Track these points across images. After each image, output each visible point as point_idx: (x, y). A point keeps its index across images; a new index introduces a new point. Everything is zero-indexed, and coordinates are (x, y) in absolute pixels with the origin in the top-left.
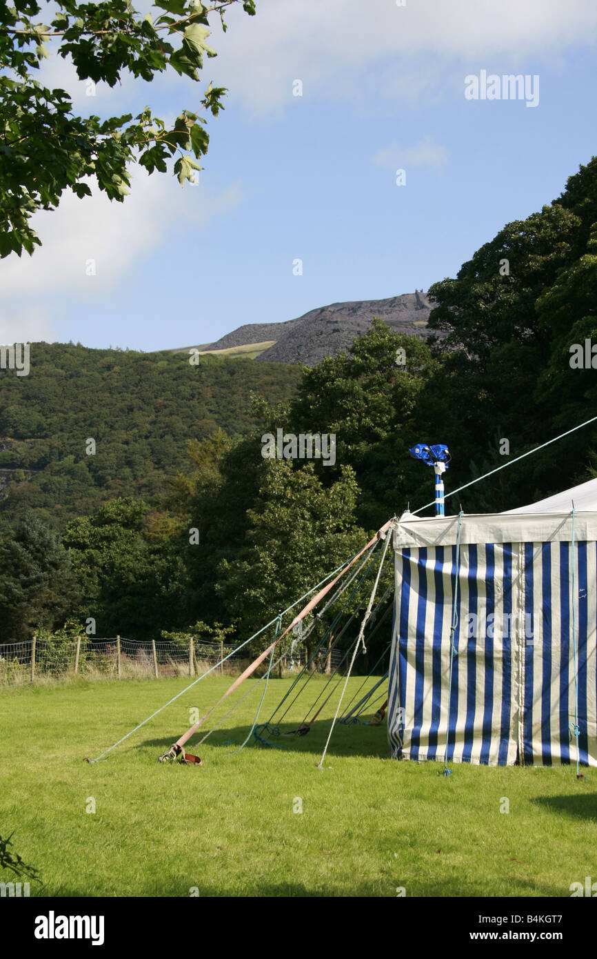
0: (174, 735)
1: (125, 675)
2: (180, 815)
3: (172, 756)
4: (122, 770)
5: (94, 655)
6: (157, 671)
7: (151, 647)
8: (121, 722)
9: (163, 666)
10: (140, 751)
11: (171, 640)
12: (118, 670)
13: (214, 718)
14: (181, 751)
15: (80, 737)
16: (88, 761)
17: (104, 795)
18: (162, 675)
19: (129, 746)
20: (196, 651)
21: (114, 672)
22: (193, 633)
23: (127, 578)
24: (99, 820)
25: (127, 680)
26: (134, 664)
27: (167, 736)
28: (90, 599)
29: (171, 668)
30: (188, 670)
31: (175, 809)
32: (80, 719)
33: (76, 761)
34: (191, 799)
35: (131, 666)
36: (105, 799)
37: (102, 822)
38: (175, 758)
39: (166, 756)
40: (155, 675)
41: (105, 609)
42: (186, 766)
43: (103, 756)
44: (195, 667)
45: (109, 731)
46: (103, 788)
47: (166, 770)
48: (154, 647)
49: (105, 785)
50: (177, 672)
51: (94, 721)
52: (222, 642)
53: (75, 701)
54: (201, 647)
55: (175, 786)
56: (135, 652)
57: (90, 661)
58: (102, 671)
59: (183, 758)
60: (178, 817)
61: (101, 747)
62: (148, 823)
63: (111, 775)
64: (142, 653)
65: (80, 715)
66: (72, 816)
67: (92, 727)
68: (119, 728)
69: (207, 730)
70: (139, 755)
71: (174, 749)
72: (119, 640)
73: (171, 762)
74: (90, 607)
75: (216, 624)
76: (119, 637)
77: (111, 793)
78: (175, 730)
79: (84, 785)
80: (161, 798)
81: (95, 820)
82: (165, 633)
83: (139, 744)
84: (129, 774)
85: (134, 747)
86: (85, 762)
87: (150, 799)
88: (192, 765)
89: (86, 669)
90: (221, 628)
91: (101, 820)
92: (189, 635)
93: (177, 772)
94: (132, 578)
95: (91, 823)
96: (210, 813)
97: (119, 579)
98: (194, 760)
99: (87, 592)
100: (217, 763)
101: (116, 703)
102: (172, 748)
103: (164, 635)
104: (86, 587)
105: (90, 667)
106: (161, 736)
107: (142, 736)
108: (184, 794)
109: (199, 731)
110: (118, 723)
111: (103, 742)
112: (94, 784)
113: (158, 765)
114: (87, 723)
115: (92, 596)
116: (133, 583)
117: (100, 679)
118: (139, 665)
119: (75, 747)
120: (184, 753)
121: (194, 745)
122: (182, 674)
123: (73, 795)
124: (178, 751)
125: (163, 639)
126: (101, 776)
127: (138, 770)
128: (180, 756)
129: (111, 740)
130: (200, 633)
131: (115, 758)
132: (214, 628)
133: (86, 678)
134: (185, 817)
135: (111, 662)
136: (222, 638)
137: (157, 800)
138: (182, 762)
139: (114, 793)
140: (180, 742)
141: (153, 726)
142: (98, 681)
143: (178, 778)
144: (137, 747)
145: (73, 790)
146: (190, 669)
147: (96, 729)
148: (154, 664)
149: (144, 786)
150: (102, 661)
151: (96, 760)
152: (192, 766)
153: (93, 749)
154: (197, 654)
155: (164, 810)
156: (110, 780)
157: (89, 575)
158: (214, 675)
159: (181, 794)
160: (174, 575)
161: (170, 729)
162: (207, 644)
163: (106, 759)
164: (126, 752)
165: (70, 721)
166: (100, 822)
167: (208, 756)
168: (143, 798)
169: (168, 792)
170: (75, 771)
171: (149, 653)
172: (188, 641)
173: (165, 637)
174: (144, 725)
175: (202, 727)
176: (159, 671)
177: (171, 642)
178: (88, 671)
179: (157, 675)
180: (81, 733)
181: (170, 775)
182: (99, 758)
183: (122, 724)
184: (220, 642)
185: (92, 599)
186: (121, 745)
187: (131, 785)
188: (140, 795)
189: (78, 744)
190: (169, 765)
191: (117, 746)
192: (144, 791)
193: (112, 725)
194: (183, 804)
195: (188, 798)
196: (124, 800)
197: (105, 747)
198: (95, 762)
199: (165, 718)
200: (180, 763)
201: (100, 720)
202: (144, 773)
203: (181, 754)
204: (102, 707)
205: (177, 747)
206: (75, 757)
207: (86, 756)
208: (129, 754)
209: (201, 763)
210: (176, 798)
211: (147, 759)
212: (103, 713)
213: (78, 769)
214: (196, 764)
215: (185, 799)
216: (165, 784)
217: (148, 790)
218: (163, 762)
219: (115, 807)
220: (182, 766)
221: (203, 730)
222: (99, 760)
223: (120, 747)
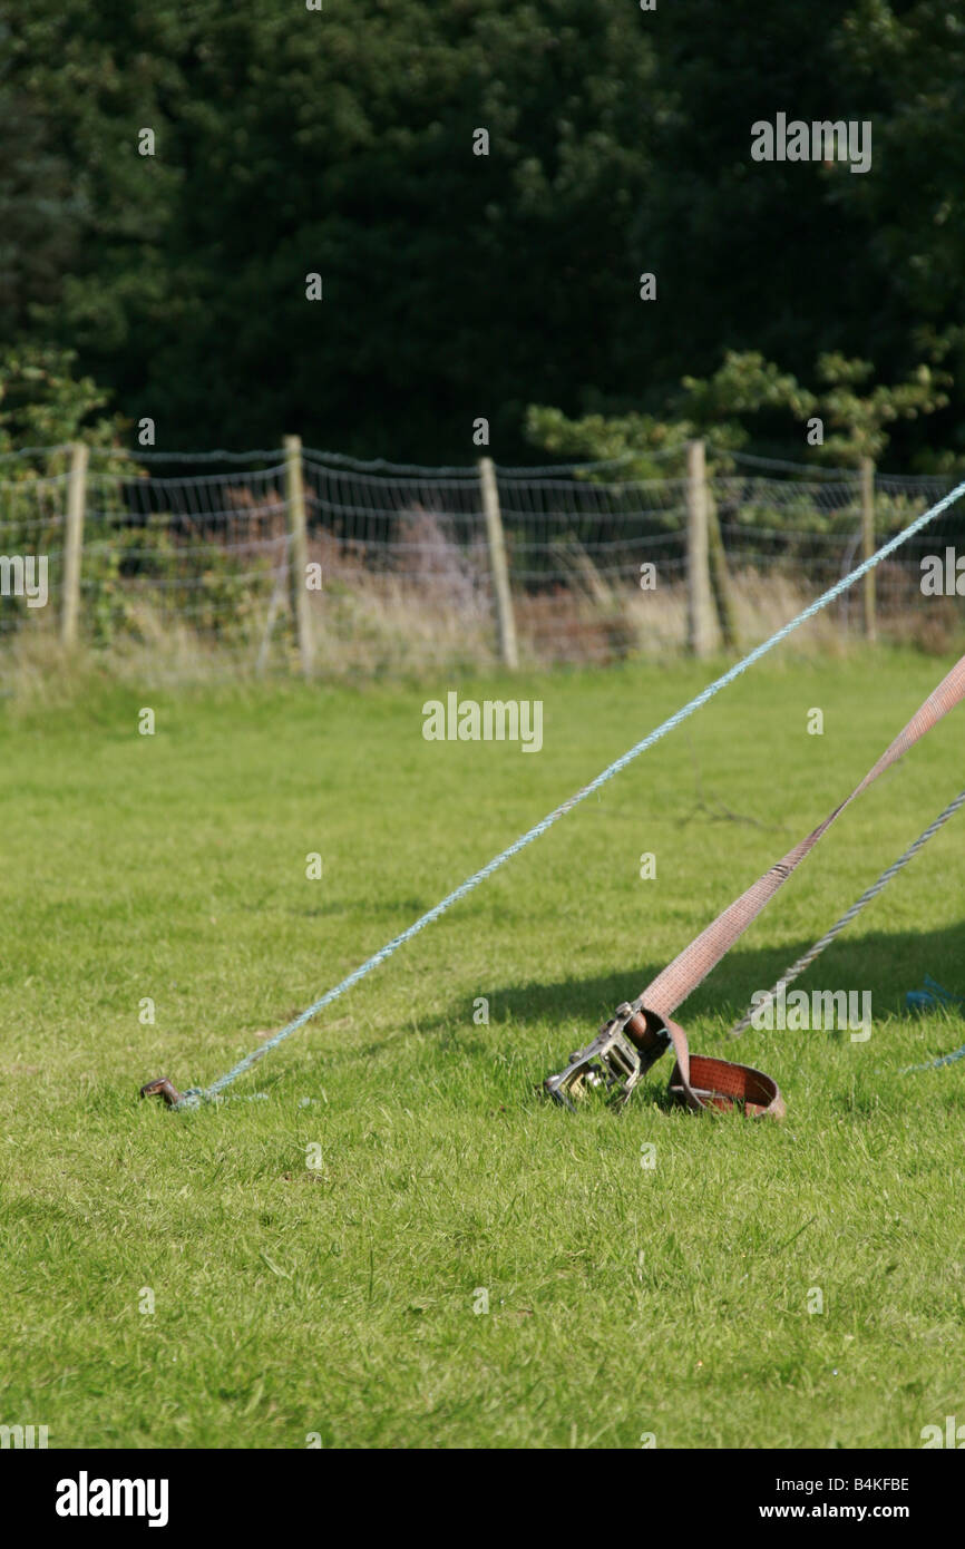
0: (622, 963)
1: (338, 656)
2: (681, 1371)
3: (617, 1067)
4: (350, 1141)
5: (164, 548)
6: (509, 633)
7: (468, 501)
8: (329, 897)
9: (543, 602)
10: (443, 1046)
11: (584, 457)
12: (294, 627)
13: (830, 871)
14: (665, 1041)
15: (115, 976)
16: (167, 1099)
17: (262, 1267)
18: (539, 649)
19: (381, 1021)
20: (725, 516)
21: (276, 636)
22: (704, 416)
23: (324, 119)
24: (245, 1395)
25: (349, 682)
26: (385, 595)
27: (584, 967)
28: (119, 240)
29: (587, 615)
30: (677, 628)
31: (650, 1336)
32: (109, 886)
33: (102, 1104)
34: (733, 1292)
35: (366, 606)
36: (270, 1290)
37: (264, 1402)
38: (633, 1080)
39: (586, 1068)
40: (499, 652)
41: (206, 295)
42: (695, 1123)
43: (242, 1070)
44: (721, 608)
45: (265, 944)
46: (259, 1233)
47: (589, 1141)
48: (491, 498)
49: (266, 1221)
50: (619, 637)
51: (185, 892)
52: (868, 468)
53: (74, 793)
54: (748, 494)
55: (647, 1225)
56: (386, 531)
57: (142, 581)
58: (211, 633)
59: (676, 1077)
60: (670, 1380)
61: (234, 1024)
62: (510, 1409)
64: (426, 532)
65: (104, 863)
66: (97, 1377)
67: (178, 924)
68: (318, 927)
69: (800, 935)
70: (440, 1066)
71: (630, 1031)
72: (294, 467)
73: (614, 1103)
74: (126, 283)
75: (834, 366)
76: (293, 445)
77: (299, 1258)
78: (622, 937)
79: (151, 1219)
80: (572, 1284)
81: (225, 1396)
82: (545, 421)
83: (437, 1009)
84: (392, 1163)
85: (410, 1028)
86: (152, 1102)
87: (511, 1289)
88: (730, 1119)
89: (119, 619)
90: (863, 390)
91: (259, 1392)
92: (684, 427)
93: (647, 1150)
94: (352, 121)
95: (201, 1407)
96: (840, 1358)
97: (279, 125)
98: (738, 1089)
99: (101, 198)
100: (865, 1108)
101: (294, 804)
102: (618, 1027)
103: (545, 431)
104: (99, 175)
105: (143, 614)
106: (553, 969)
107: (444, 967)
108: (695, 1263)
109: (758, 941)
110: (314, 904)
111: (244, 1004)
112: (207, 1213)
113: (549, 1118)
114: (145, 905)
115: (130, 222)
116: (358, 149)
117: (202, 675)
118: (414, 602)
119: (94, 1030)
120: (680, 1048)
121: (733, 1015)
122: (650, 647)
123: (100, 1271)
124: (652, 1042)
125: (540, 456)
126: (241, 1176)
127: (439, 1144)
128: (661, 1070)
129: (280, 992)
130: (746, 420)
131: (313, 1081)
132: (821, 388)
133: (126, 671)
134: (707, 1382)
135: (255, 587)
136: (865, 442)
137: (548, 1295)
138: (674, 1098)
139: (318, 1257)
140: (660, 997)
141: (502, 916)
142: (191, 687)
143: (655, 1184)
144: (425, 1026)
145: (100, 1243)
146: (691, 622)
147: (196, 936)
148: (492, 593)
149: (475, 1222)
150: (210, 580)
151: (211, 1091)
152: (730, 1123)
153: (189, 1041)
154: (731, 535)
155: (591, 1345)
156: (292, 1196)
157: (115, 106)
158: (826, 648)
159: (679, 1256)
160: (586, 96)
161: (595, 935)
162: (782, 476)
163: (260, 1086)
164: (373, 1051)
165: (55, 895)
166: (254, 1402)
167: (816, 1066)
169: (608, 1250)
170: (102, 1148)
171: (465, 534)
172: (675, 466)
173: (552, 442)
174: (455, 915)
175: (764, 925)
176: (521, 630)
177: (580, 471)
178: (135, 633)
179: (511, 650)
180: (117, 955)
181: (611, 1165)
182: (226, 1081)
183: (332, 908)
184: (853, 466)
185: (133, 241)
186: (335, 1018)
187: (402, 1217)
188: (457, 1267)
189: (105, 1013)
190: (604, 1118)
191: (315, 1021)
192: (477, 1249)
193: (283, 915)
194: (691, 1311)
195: (718, 1283)
196: (374, 1297)
197: (253, 1024)
198: (207, 1102)
199: (562, 877)
200: (665, 1105)
201: (218, 891)
202: (470, 1156)
203: (668, 1055)
204: (219, 821)
205: (642, 1023)
206: (94, 1079)
207: (153, 1074)
208: (384, 1061)
209: (777, 1107)
210: (651, 1284)
211: (481, 1088)
212: (230, 856)
213: (114, 1141)
214: (753, 1109)
215: (699, 1290)
216: (589, 1214)
217: (499, 1241)
218: (573, 1100)
219: (326, 1330)
220: (676, 1118)
221: (783, 937)
222: (225, 1092)
223: (335, 1026)
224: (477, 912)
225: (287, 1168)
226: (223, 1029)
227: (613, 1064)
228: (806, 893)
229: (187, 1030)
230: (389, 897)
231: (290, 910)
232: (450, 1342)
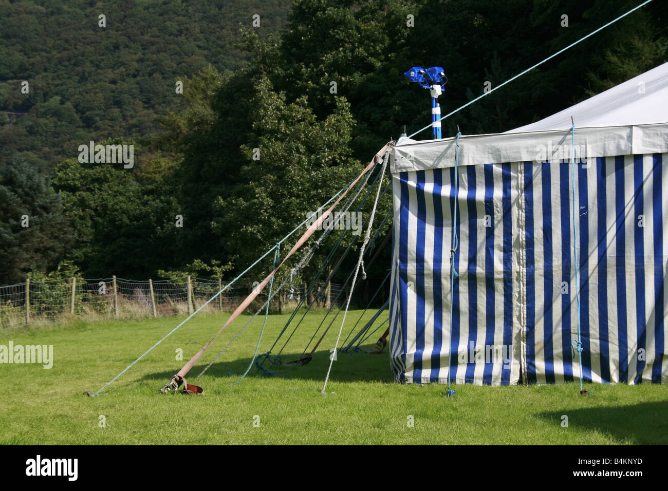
0: (175, 369)
1: (123, 315)
4: (123, 402)
5: (90, 296)
6: (155, 310)
7: (147, 287)
8: (120, 358)
9: (161, 305)
10: (141, 384)
11: (169, 279)
12: (115, 310)
14: (182, 382)
15: (79, 373)
16: (88, 395)
18: (160, 313)
19: (130, 380)
20: (194, 289)
21: (111, 312)
22: (191, 271)
25: (125, 320)
26: (132, 304)
27: (167, 369)
28: (83, 242)
29: (169, 307)
30: (186, 308)
31: (179, 435)
32: (79, 357)
33: (76, 396)
34: (194, 426)
35: (128, 306)
38: (176, 389)
39: (168, 387)
40: (153, 314)
42: (187, 397)
43: (103, 389)
44: (194, 305)
45: (108, 367)
47: (168, 400)
48: (151, 286)
50: (175, 311)
51: (93, 358)
52: (220, 280)
53: (73, 341)
54: (199, 285)
55: (178, 415)
56: (132, 292)
57: (86, 302)
58: (99, 312)
59: (184, 388)
63: (112, 406)
64: (139, 292)
65: (78, 353)
67: (91, 364)
68: (118, 364)
69: (208, 363)
70: (141, 388)
71: (176, 380)
72: (115, 281)
73: (173, 393)
75: (214, 262)
76: (115, 277)
77: (113, 423)
79: (85, 417)
80: (164, 426)
82: (161, 272)
83: (140, 378)
84: (131, 405)
85: (135, 381)
86: (86, 396)
87: (153, 427)
88: (194, 396)
89: (82, 310)
90: (219, 266)
92: (187, 273)
93: (179, 401)
94: (126, 220)
96: (214, 438)
97: (113, 221)
98: (196, 390)
100: (219, 393)
101: (114, 342)
102: (174, 379)
103: (162, 274)
104: (79, 231)
105: (86, 308)
106: (162, 370)
107: (141, 370)
108: (187, 421)
109: (200, 364)
110: (117, 359)
111: (104, 378)
113: (160, 396)
114: (85, 360)
116: (127, 225)
117: (97, 319)
118: (137, 305)
119: (75, 383)
120: (185, 383)
121: (195, 377)
122: (180, 312)
123: (75, 426)
124: (180, 382)
125: (160, 279)
126: (102, 408)
127: (140, 402)
128: (181, 387)
129: (110, 376)
130: (198, 271)
131: (116, 391)
132: (212, 266)
133: (83, 319)
135: (107, 303)
136: (220, 275)
137: (160, 428)
138: (184, 392)
139: (116, 422)
140: (181, 374)
141: (153, 361)
142: (95, 321)
143: (180, 408)
144: (137, 381)
145: (75, 421)
146: (188, 308)
147: (95, 366)
148: (152, 303)
149: (146, 415)
150: (99, 302)
151: (97, 393)
153: (93, 384)
154: (195, 292)
155: (167, 437)
156: (112, 412)
157: (82, 218)
158: (213, 313)
159: (184, 420)
161: (170, 364)
162: (205, 282)
163: (106, 392)
164: (127, 385)
165: (68, 359)
167: (210, 386)
168: (146, 427)
169: (171, 420)
170: (76, 404)
171: (146, 292)
172: (185, 280)
173: (163, 276)
174: (141, 361)
175: (203, 361)
176: (157, 310)
177: (168, 281)
178: (85, 312)
179: (155, 314)
180: (80, 370)
181: (172, 404)
182: (99, 391)
183: (121, 360)
184: (218, 280)
186: (121, 380)
187: (133, 415)
188: (143, 424)
189: (77, 380)
190: (171, 396)
191: (117, 380)
192: (147, 420)
193: (111, 362)
194: (186, 430)
195: (191, 425)
196: (127, 430)
197: (105, 381)
198: (96, 395)
199: (164, 353)
200: (182, 393)
201: (99, 358)
202: (145, 404)
203: (183, 385)
204: (100, 346)
205: (178, 378)
206: (74, 392)
207: (86, 391)
208: (130, 387)
209: (203, 393)
210: (179, 426)
211: (148, 391)
212: (102, 351)
213: (78, 403)
214: (199, 394)
215: (188, 426)
216: (168, 413)
217: (151, 419)
218: (165, 393)
220: (184, 396)
221: (205, 363)
222: (99, 393)
223: (121, 381)
224: (148, 360)
225: (111, 407)
226: (100, 382)
227: (173, 386)
228: (209, 355)
229: (93, 383)
230: (132, 358)
231: (113, 361)
232: (141, 437)
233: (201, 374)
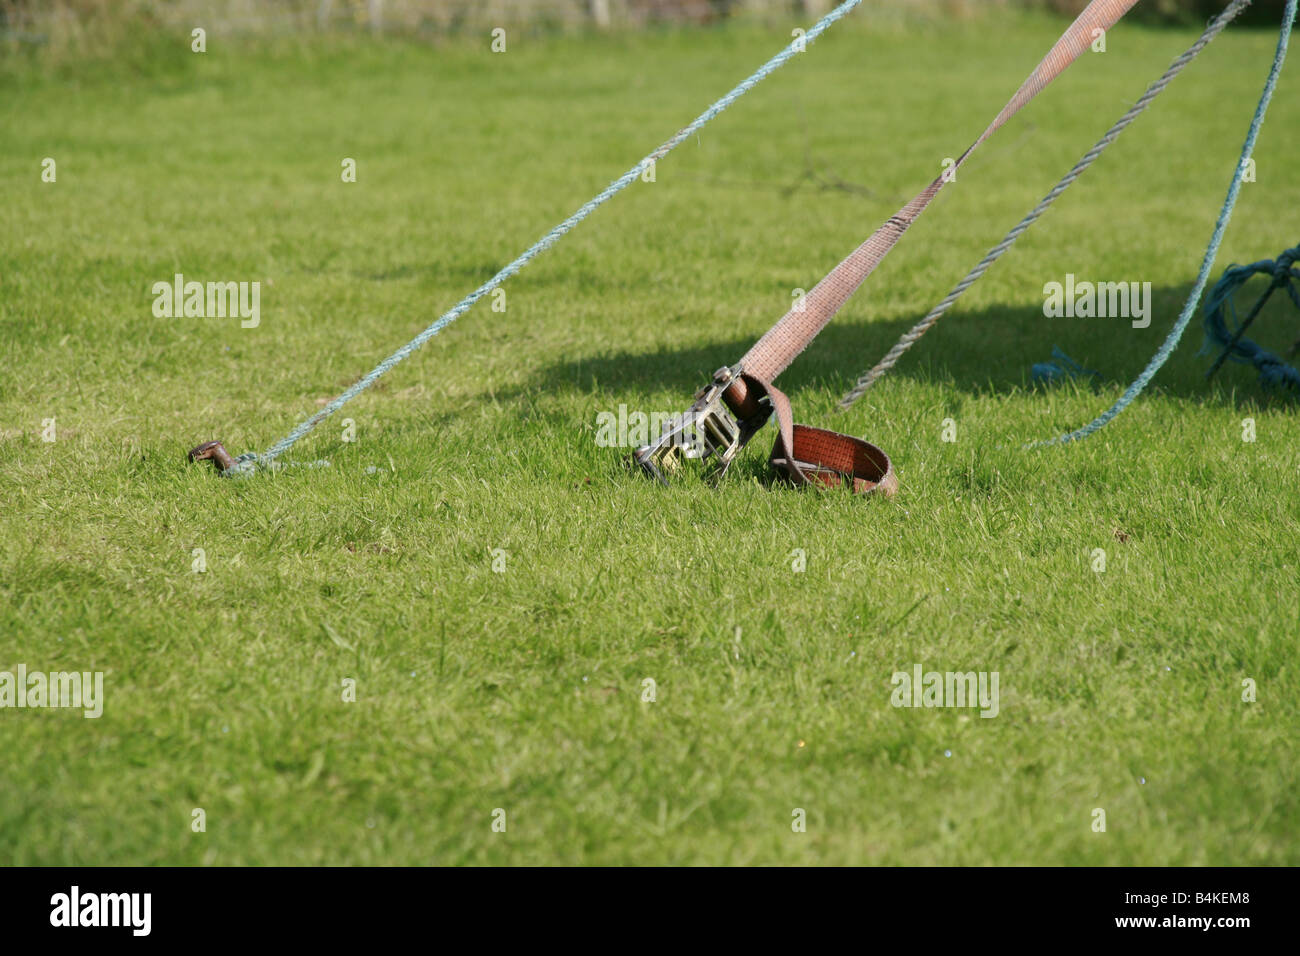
0: (720, 333)
2: (780, 751)
4: (420, 511)
8: (398, 259)
10: (522, 416)
14: (768, 410)
16: (218, 464)
17: (322, 638)
18: (632, 4)
19: (454, 391)
24: (302, 767)
27: (678, 337)
31: (746, 715)
32: (154, 243)
33: (147, 465)
34: (837, 671)
36: (331, 662)
37: (324, 775)
40: (587, 6)
42: (798, 499)
45: (326, 309)
46: (319, 604)
47: (683, 515)
49: (327, 591)
51: (238, 252)
53: (114, 148)
55: (744, 601)
59: (779, 449)
60: (769, 760)
61: (290, 392)
62: (592, 785)
63: (357, 536)
65: (149, 220)
66: (143, 746)
68: (385, 291)
69: (915, 307)
70: (519, 435)
71: (728, 397)
77: (365, 631)
78: (721, 307)
79: (199, 588)
80: (663, 661)
81: (280, 768)
83: (516, 378)
84: (466, 533)
85: (486, 397)
86: (202, 467)
87: (595, 665)
88: (837, 495)
91: (318, 763)
93: (745, 524)
95: (254, 779)
96: (952, 740)
98: (846, 463)
100: (984, 485)
102: (716, 394)
106: (644, 339)
107: (524, 335)
108: (796, 641)
109: (870, 312)
110: (379, 264)
111: (304, 370)
112: (261, 582)
113: (638, 491)
119: (137, 393)
120: (785, 416)
121: (842, 386)
124: (752, 410)
126: (300, 544)
127: (518, 516)
128: (761, 442)
129: (343, 358)
134: (809, 760)
137: (636, 672)
138: (776, 472)
139: (383, 628)
140: (760, 363)
141: (588, 282)
143: (754, 559)
144: (503, 396)
145: (144, 612)
149: (557, 596)
151: (266, 457)
152: (836, 500)
153: (242, 406)
155: (683, 723)
156: (356, 566)
159: (779, 633)
161: (691, 304)
163: (321, 454)
164: (445, 420)
165: (92, 251)
166: (313, 775)
167: (932, 440)
168: (555, 660)
169: (702, 627)
170: (147, 515)
175: (875, 298)
181: (705, 541)
182: (282, 445)
183: (403, 272)
186: (404, 385)
187: (476, 590)
188: (536, 643)
189: (149, 375)
190: (699, 491)
191: (380, 387)
192: (560, 622)
193: (347, 278)
194: (792, 691)
195: (821, 662)
196: (445, 671)
197: (314, 390)
198: (262, 468)
199: (655, 243)
200: (766, 479)
201: (275, 251)
202: (551, 529)
203: (769, 428)
204: (276, 181)
205: (742, 390)
206: (136, 445)
207: (202, 439)
208: (457, 429)
209: (889, 482)
210: (748, 662)
211: (565, 460)
212: (288, 216)
213: (159, 506)
214: (862, 485)
215: (800, 669)
216: (681, 589)
217: (583, 617)
218: (665, 473)
219: (392, 703)
220: (778, 493)
221: (895, 309)
222: (282, 458)
223: (403, 395)
224: (561, 278)
225: (349, 538)
226: (280, 395)
227: (709, 433)
228: (924, 262)
229: (241, 395)
230: (465, 260)
231: (355, 273)
232: (529, 718)
233: (877, 372)
